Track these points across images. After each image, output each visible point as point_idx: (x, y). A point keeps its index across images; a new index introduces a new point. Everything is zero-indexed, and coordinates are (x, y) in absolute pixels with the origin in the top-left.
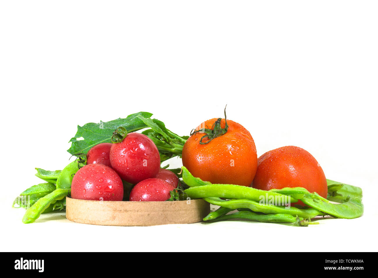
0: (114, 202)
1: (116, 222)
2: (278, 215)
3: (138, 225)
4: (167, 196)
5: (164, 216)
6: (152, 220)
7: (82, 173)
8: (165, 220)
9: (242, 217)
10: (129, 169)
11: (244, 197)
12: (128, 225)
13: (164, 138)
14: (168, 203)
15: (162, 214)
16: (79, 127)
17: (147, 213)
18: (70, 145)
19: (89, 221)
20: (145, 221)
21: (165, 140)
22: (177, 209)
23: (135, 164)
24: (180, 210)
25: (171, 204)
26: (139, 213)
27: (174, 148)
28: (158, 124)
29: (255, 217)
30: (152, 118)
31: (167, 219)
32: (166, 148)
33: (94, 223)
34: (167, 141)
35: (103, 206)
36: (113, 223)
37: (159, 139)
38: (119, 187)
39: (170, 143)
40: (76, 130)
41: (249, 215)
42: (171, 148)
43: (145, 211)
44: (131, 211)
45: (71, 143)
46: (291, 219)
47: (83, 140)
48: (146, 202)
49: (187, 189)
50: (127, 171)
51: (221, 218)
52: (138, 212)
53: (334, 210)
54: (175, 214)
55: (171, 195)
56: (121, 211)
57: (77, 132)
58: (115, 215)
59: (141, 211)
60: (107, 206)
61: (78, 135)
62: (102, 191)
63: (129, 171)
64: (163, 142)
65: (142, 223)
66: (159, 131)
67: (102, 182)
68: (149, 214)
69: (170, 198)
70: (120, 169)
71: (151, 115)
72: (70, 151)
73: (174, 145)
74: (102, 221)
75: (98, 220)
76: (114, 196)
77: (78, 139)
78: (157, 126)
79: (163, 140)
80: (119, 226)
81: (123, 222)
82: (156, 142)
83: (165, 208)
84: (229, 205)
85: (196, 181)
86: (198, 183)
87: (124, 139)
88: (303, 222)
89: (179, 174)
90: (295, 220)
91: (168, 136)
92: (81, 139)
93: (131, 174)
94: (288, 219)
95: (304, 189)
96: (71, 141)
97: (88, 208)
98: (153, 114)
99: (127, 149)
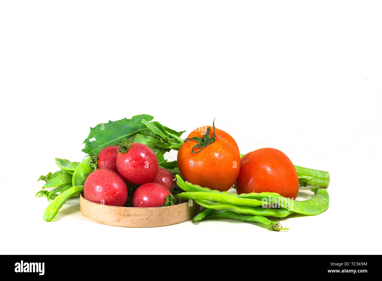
0: (119, 207)
1: (120, 224)
2: (255, 217)
3: (138, 227)
4: (163, 201)
5: (161, 219)
6: (150, 222)
7: (92, 179)
8: (162, 223)
9: (226, 217)
10: (132, 176)
11: (228, 202)
12: (130, 226)
13: (162, 138)
14: (164, 208)
15: (158, 218)
16: (91, 128)
17: (146, 217)
18: (84, 146)
19: (99, 220)
20: (144, 224)
21: (164, 140)
22: (172, 213)
23: (137, 173)
24: (174, 213)
25: (166, 209)
26: (140, 217)
27: (171, 146)
28: (158, 126)
29: (237, 217)
30: (153, 121)
31: (163, 221)
32: (164, 146)
33: (102, 223)
34: (166, 140)
35: (110, 210)
36: (117, 224)
37: (159, 140)
38: (123, 191)
39: (168, 142)
40: (89, 131)
41: (232, 216)
42: (169, 146)
43: (145, 216)
44: (133, 215)
45: (85, 144)
46: (266, 223)
47: (94, 141)
48: (145, 208)
49: (180, 194)
50: (131, 177)
51: (209, 217)
52: (138, 216)
53: (303, 209)
54: (170, 216)
55: (167, 200)
56: (124, 215)
57: (90, 134)
58: (119, 218)
59: (141, 215)
60: (114, 210)
61: (90, 137)
62: (109, 197)
63: (133, 177)
64: (162, 141)
65: (142, 225)
66: (159, 133)
67: (110, 188)
68: (148, 218)
69: (166, 203)
70: (125, 175)
71: (152, 118)
72: (84, 151)
73: (172, 143)
74: (109, 222)
75: (106, 221)
76: (119, 200)
77: (91, 140)
78: (157, 129)
79: (162, 140)
80: (123, 227)
81: (126, 224)
82: (156, 142)
83: (162, 212)
84: (215, 208)
85: (188, 187)
86: (190, 188)
87: (128, 150)
88: (276, 227)
89: (174, 180)
90: (269, 225)
91: (166, 137)
92: (93, 139)
93: (134, 179)
94: (263, 222)
95: (278, 195)
96: (84, 142)
97: (98, 210)
98: (154, 117)
99: (130, 160)
